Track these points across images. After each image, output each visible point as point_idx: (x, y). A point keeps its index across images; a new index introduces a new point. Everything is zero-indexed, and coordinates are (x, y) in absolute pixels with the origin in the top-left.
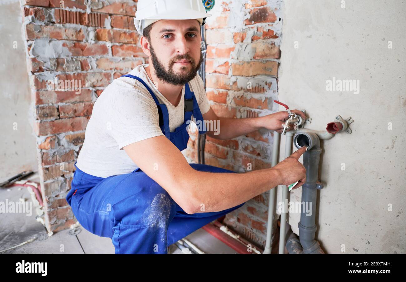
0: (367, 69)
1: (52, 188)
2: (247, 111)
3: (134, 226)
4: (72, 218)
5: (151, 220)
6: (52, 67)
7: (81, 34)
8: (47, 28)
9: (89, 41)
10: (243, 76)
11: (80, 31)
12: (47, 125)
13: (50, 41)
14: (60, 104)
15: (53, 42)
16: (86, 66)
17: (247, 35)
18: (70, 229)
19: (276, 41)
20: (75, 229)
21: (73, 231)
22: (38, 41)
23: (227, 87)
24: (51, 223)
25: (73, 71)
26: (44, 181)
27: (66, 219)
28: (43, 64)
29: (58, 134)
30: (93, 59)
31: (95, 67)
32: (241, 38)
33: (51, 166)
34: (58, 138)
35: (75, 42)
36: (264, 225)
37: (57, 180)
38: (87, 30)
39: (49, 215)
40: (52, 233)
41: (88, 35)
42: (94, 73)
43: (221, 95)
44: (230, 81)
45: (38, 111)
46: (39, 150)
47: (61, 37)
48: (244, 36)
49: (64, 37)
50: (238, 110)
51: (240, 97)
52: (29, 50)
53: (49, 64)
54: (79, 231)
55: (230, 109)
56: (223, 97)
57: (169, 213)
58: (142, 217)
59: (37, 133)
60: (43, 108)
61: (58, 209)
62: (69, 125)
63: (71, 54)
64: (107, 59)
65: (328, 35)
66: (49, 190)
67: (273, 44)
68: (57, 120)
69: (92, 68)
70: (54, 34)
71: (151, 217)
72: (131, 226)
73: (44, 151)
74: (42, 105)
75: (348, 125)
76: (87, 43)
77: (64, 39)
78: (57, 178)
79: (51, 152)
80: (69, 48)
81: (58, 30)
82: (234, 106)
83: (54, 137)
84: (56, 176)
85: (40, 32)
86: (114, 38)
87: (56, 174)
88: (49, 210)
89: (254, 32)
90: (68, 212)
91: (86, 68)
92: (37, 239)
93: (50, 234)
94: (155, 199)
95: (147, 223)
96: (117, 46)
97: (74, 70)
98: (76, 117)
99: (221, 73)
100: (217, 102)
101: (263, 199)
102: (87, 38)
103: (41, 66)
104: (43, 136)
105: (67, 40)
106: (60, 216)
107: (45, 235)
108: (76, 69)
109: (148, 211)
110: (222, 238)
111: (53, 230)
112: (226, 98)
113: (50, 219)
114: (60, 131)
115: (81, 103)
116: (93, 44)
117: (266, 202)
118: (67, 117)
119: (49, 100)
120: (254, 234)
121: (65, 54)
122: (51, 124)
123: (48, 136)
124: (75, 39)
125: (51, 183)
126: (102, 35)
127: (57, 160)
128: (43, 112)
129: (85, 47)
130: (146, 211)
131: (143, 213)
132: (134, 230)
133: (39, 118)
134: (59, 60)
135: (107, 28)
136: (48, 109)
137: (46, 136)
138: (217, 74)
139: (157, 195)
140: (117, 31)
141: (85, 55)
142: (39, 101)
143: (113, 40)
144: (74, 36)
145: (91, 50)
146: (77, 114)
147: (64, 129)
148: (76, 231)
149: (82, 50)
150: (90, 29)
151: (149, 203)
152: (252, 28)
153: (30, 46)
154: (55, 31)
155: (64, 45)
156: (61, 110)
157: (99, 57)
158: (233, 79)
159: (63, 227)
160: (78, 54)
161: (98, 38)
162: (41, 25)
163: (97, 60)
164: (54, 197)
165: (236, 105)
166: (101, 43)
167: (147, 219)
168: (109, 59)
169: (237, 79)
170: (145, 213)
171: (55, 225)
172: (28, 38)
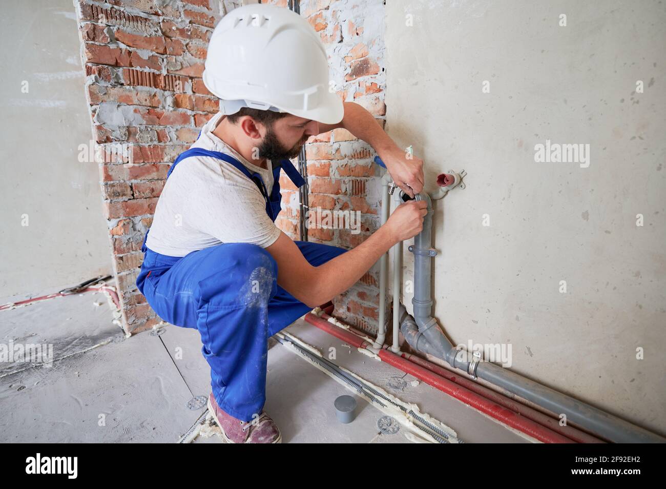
0: (478, 112)
1: (128, 281)
2: (353, 181)
3: (227, 307)
4: (154, 317)
5: (249, 299)
6: (122, 137)
7: (156, 99)
8: (114, 91)
9: (167, 108)
10: (346, 141)
11: (155, 95)
12: (119, 206)
13: (119, 106)
14: (134, 181)
15: (122, 107)
16: (163, 137)
17: (348, 93)
18: (152, 330)
19: (380, 95)
20: (158, 329)
21: (156, 331)
22: (104, 105)
23: (329, 156)
24: (128, 322)
25: (148, 143)
26: (118, 273)
27: (147, 318)
28: (111, 133)
29: (132, 217)
30: (171, 129)
31: (175, 139)
32: (342, 98)
33: (126, 254)
34: (133, 222)
35: (149, 108)
36: (376, 311)
37: (134, 272)
38: (163, 95)
39: (126, 313)
40: (130, 334)
41: (165, 100)
42: (174, 146)
43: (323, 166)
44: (332, 149)
45: (107, 189)
46: (110, 236)
47: (132, 101)
48: (346, 94)
49: (135, 101)
50: (343, 182)
51: (344, 166)
52: (93, 116)
53: (117, 134)
54: (163, 332)
55: (334, 182)
56: (326, 169)
57: (271, 290)
58: (238, 296)
59: (107, 216)
60: (113, 186)
61: (136, 306)
62: (146, 206)
63: (145, 122)
64: (189, 130)
65: (436, 80)
66: (124, 283)
67: (377, 99)
68: (131, 201)
69: (171, 140)
70: (123, 98)
71: (249, 295)
72: (223, 307)
73: (116, 237)
74: (112, 182)
75: (461, 179)
76: (164, 110)
77: (135, 103)
78: (134, 269)
79: (125, 239)
80: (142, 115)
81: (128, 93)
82: (338, 177)
83: (128, 220)
84: (132, 267)
85: (105, 94)
86: (197, 105)
87: (133, 264)
88: (125, 307)
89: (356, 88)
90: (149, 310)
91: (163, 140)
92: (112, 341)
93: (128, 335)
94: (253, 273)
95: (245, 303)
96: (201, 114)
97: (149, 141)
98: (155, 197)
99: (323, 142)
100: (319, 176)
101: (374, 280)
102: (164, 103)
103: (109, 135)
104: (114, 219)
105: (140, 105)
106: (139, 315)
107: (122, 337)
108: (151, 140)
109: (246, 288)
110: (329, 330)
111: (131, 331)
112: (329, 169)
113: (127, 318)
114: (135, 213)
115: (160, 181)
116: (171, 111)
117: (377, 283)
118: (143, 197)
119: (120, 176)
120: (366, 323)
121: (138, 121)
122: (124, 205)
123: (121, 219)
124: (149, 104)
125: (127, 275)
126: (182, 101)
127: (132, 248)
128: (113, 191)
129: (162, 114)
130: (243, 288)
131: (239, 290)
132: (227, 311)
133: (108, 197)
134: (131, 129)
135: (188, 93)
136: (119, 187)
137: (119, 220)
138: (318, 143)
139: (257, 269)
140: (199, 97)
141: (161, 124)
142: (108, 177)
143: (195, 108)
144: (148, 100)
145: (169, 119)
146: (155, 193)
147: (140, 212)
148: (158, 332)
149: (159, 118)
150: (167, 93)
151: (247, 278)
152: (354, 83)
153: (94, 111)
154: (124, 94)
155: (135, 111)
156: (135, 189)
157: (179, 127)
158: (336, 146)
159: (143, 328)
160: (153, 123)
161: (177, 104)
162: (107, 87)
163: (177, 130)
164: (131, 292)
165: (341, 176)
166: (180, 110)
167: (244, 297)
168: (192, 130)
169: (340, 146)
170: (241, 290)
171: (133, 325)
172: (92, 101)
